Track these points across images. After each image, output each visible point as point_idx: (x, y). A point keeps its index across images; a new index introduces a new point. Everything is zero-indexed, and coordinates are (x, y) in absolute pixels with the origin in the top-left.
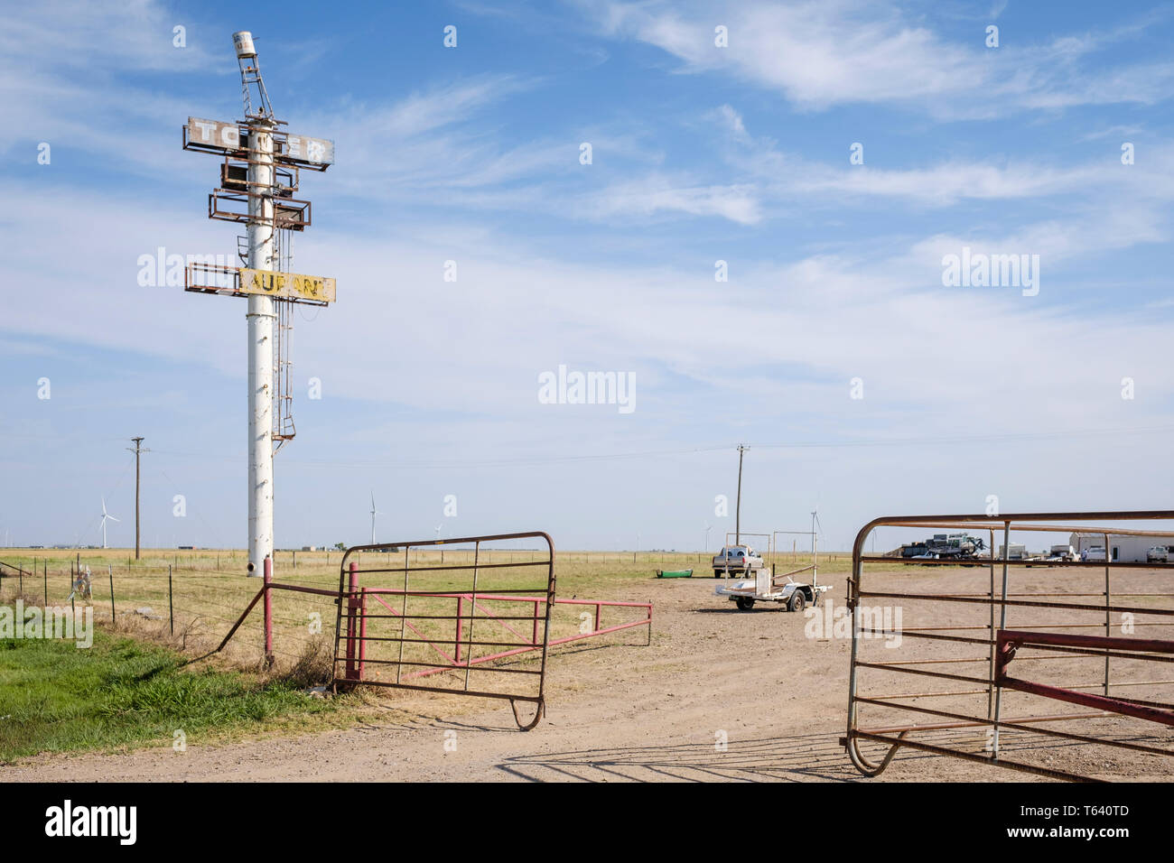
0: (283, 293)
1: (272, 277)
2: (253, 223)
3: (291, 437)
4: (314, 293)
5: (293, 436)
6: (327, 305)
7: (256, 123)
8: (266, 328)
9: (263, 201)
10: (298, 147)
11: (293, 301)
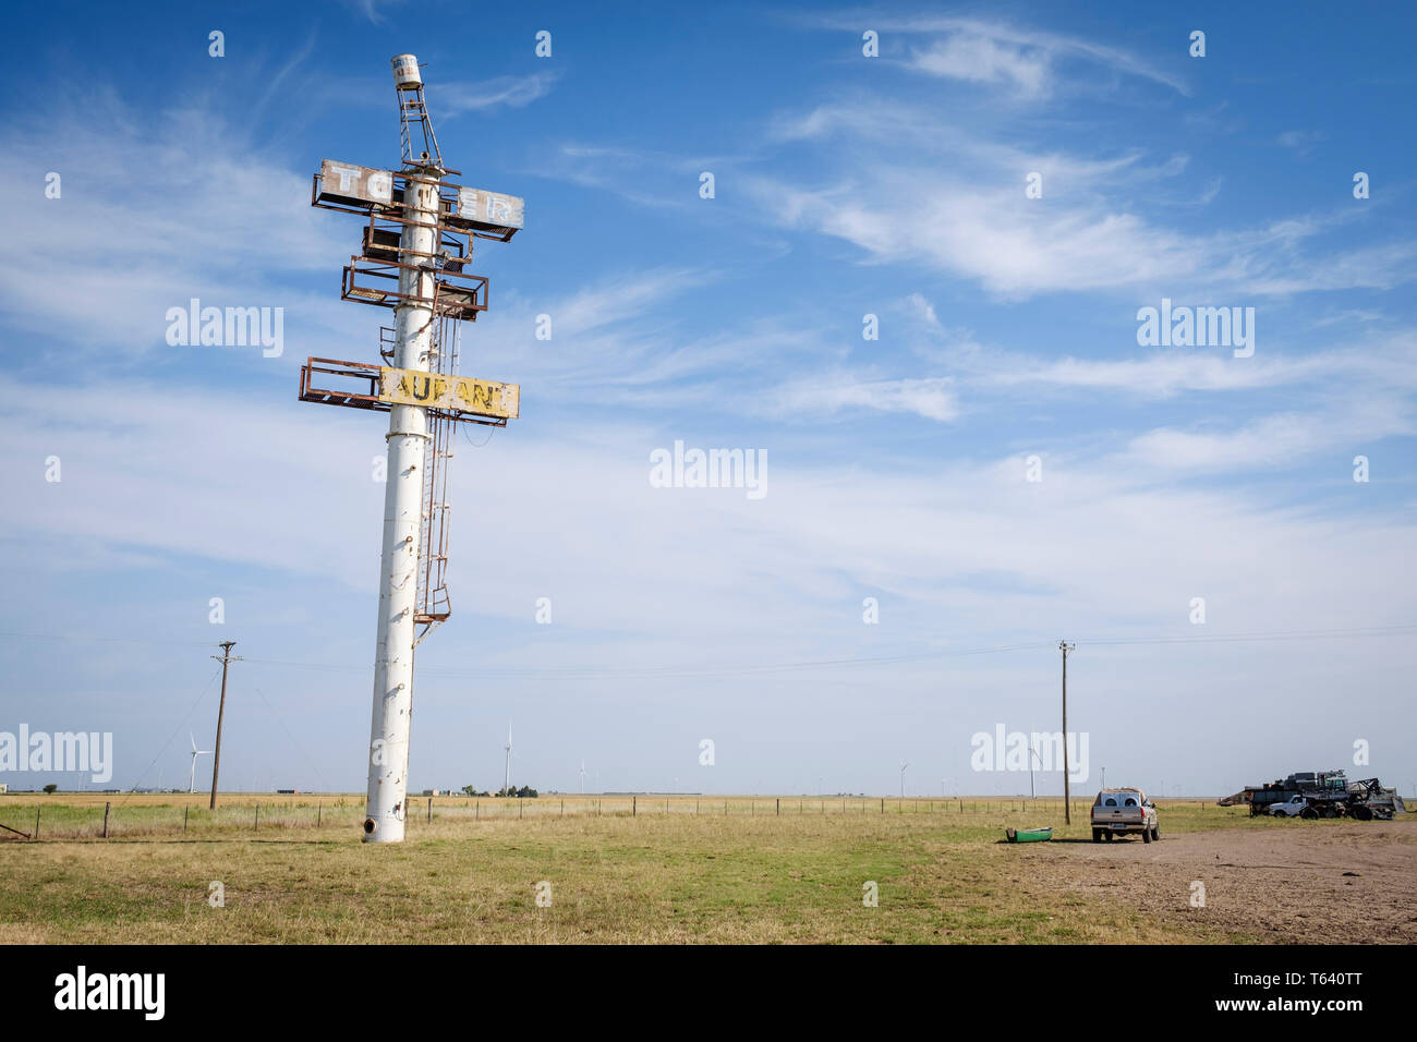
0: (443, 404)
1: (428, 381)
2: (405, 305)
3: (443, 617)
4: (488, 405)
5: (447, 615)
6: (504, 425)
7: (417, 172)
8: (414, 453)
9: (420, 275)
10: (474, 204)
11: (456, 418)
